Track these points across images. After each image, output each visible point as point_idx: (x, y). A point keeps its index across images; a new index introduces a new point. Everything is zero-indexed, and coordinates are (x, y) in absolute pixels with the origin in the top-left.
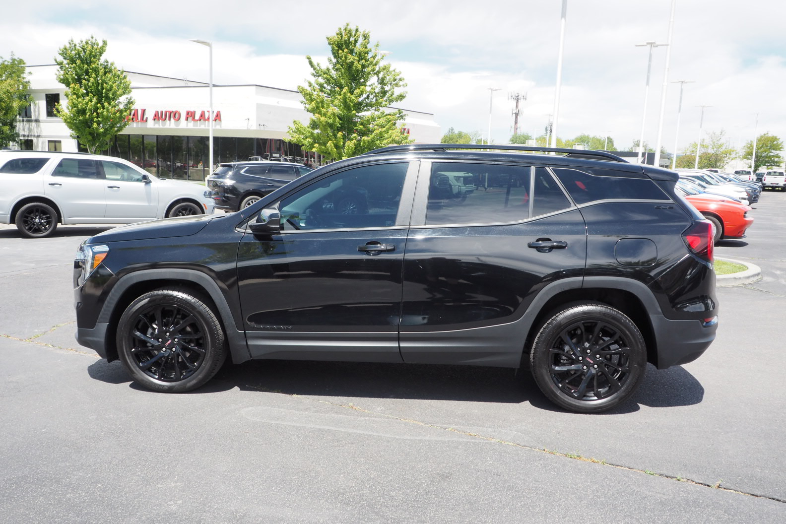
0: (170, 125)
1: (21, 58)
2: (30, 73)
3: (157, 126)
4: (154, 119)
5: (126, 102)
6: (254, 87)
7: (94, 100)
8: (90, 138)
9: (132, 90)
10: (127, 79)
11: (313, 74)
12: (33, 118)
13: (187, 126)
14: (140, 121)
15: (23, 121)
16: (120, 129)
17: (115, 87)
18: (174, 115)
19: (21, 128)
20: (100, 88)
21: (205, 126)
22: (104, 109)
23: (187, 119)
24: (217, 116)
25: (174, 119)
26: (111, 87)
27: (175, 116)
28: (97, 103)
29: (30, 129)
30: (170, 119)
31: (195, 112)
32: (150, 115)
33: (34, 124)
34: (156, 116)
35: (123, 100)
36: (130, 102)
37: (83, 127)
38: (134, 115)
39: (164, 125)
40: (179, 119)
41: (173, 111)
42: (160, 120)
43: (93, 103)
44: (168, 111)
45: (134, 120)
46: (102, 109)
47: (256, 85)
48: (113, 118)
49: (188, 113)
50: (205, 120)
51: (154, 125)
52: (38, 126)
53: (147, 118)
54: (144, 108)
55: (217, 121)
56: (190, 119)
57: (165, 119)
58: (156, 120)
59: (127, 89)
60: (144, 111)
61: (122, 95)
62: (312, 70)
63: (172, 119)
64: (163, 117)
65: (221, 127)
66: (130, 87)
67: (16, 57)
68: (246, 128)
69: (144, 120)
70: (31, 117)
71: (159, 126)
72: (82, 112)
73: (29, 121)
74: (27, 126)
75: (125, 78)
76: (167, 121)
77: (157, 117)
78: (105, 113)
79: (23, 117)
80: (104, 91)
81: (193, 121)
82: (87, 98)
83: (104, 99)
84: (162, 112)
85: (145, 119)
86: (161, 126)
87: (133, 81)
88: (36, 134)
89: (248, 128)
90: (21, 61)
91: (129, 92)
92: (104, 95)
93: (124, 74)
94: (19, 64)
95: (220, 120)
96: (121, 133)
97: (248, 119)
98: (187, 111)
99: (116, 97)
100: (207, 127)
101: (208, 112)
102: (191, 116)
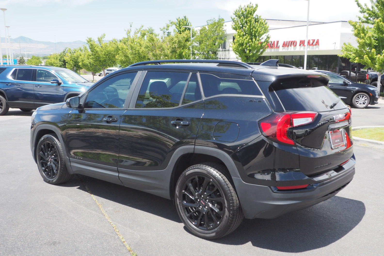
0: (291, 49)
1: (223, 18)
2: (226, 25)
3: (284, 50)
4: (283, 46)
5: (266, 37)
6: (341, 23)
7: (248, 38)
8: (245, 58)
9: (270, 31)
11: (361, 12)
12: (227, 49)
13: (300, 49)
14: (276, 48)
15: (223, 51)
16: (262, 53)
18: (293, 43)
19: (222, 55)
20: (252, 31)
21: (310, 49)
22: (252, 42)
23: (300, 45)
24: (317, 42)
25: (293, 46)
26: (257, 30)
27: (294, 44)
28: (249, 39)
29: (225, 55)
30: (291, 46)
31: (304, 40)
32: (281, 44)
33: (227, 52)
34: (284, 44)
36: (268, 38)
37: (242, 53)
38: (273, 45)
39: (288, 49)
40: (296, 45)
41: (293, 41)
42: (286, 47)
43: (247, 39)
44: (290, 41)
45: (273, 47)
46: (251, 43)
47: (342, 21)
48: (257, 47)
49: (301, 42)
50: (310, 45)
51: (283, 50)
52: (229, 53)
53: (279, 46)
54: (278, 40)
55: (317, 45)
56: (302, 45)
57: (289, 46)
58: (284, 47)
60: (278, 42)
61: (263, 34)
62: (359, 9)
63: (292, 46)
64: (288, 45)
65: (319, 49)
66: (268, 29)
67: (220, 18)
68: (333, 49)
69: (278, 47)
70: (226, 49)
71: (285, 50)
72: (242, 45)
73: (225, 51)
74: (224, 54)
75: (266, 24)
76: (290, 47)
77: (285, 45)
78: (253, 45)
79: (223, 49)
80: (253, 32)
82: (245, 37)
83: (253, 37)
84: (287, 42)
85: (278, 46)
86: (286, 50)
87: (270, 25)
88: (228, 58)
89: (334, 48)
90: (223, 20)
91: (268, 32)
92: (253, 34)
93: (266, 22)
94: (221, 21)
95: (318, 45)
96: (262, 55)
97: (335, 43)
98: (300, 41)
99: (260, 35)
100: (311, 50)
101: (312, 40)
102: (302, 43)
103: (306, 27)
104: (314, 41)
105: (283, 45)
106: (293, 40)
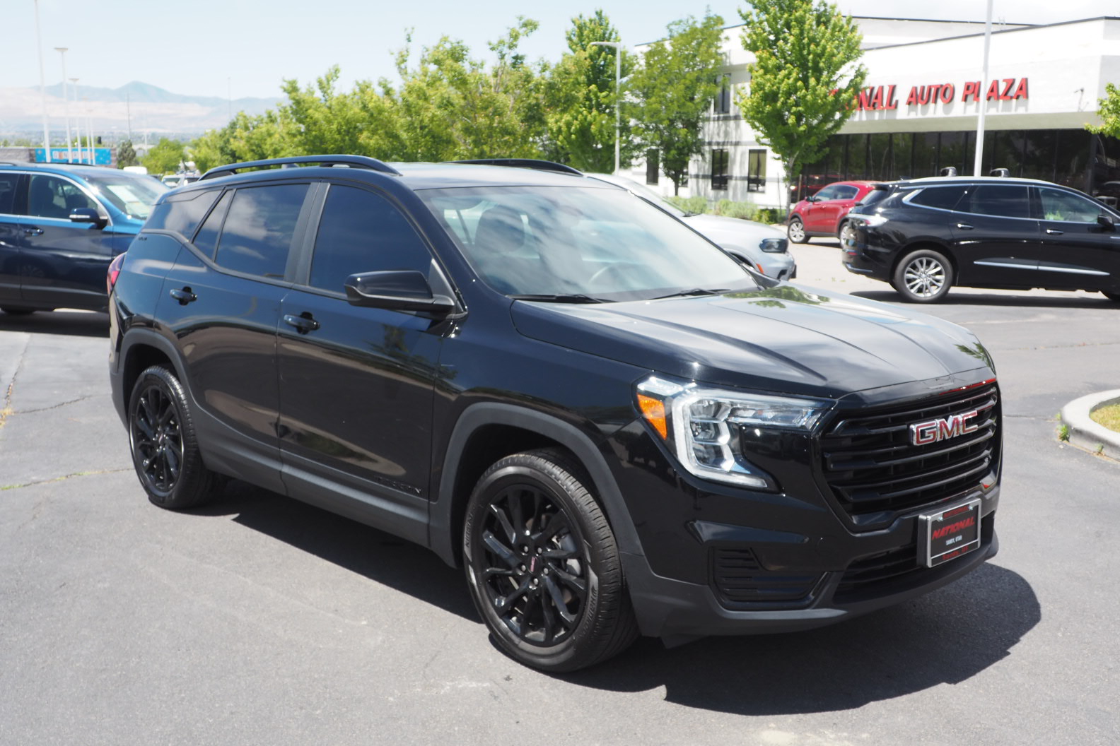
0: (935, 113)
1: (718, 15)
2: (727, 38)
3: (913, 116)
4: (909, 103)
5: (852, 74)
6: (1102, 22)
7: (794, 75)
8: (784, 142)
9: (866, 53)
10: (857, 34)
12: (732, 113)
13: (965, 112)
14: (886, 107)
15: (718, 119)
16: (838, 124)
17: (831, 50)
18: (943, 93)
19: (716, 132)
20: (805, 52)
21: (997, 111)
22: (807, 89)
23: (965, 99)
24: (1021, 88)
25: (943, 101)
26: (824, 48)
27: (944, 95)
28: (797, 80)
29: (726, 134)
30: (935, 102)
31: (979, 83)
32: (902, 96)
33: (732, 123)
34: (911, 96)
35: (847, 70)
36: (861, 75)
37: (773, 125)
38: (876, 98)
39: (924, 112)
40: (952, 99)
41: (942, 86)
42: (920, 105)
43: (791, 81)
44: (933, 86)
45: (876, 106)
46: (804, 91)
47: (1107, 18)
48: (822, 106)
49: (968, 87)
50: (998, 98)
51: (909, 114)
52: (738, 126)
53: (897, 102)
54: (893, 84)
55: (1021, 98)
56: (970, 98)
57: (927, 102)
58: (912, 105)
60: (893, 89)
61: (844, 63)
63: (939, 101)
64: (925, 97)
65: (1026, 110)
66: (861, 47)
67: (712, 14)
68: (1075, 110)
69: (892, 105)
70: (728, 112)
71: (917, 114)
72: (771, 97)
73: (726, 119)
74: (723, 128)
75: (853, 29)
76: (931, 105)
77: (917, 97)
78: (809, 97)
79: (719, 113)
80: (811, 57)
81: (975, 102)
82: (783, 73)
83: (810, 71)
84: (923, 88)
85: (894, 102)
86: (920, 116)
87: (867, 35)
88: (734, 140)
89: (1079, 108)
90: (719, 20)
91: (858, 56)
92: (810, 64)
93: (854, 22)
94: (714, 25)
95: (1027, 96)
96: (839, 132)
97: (1082, 90)
98: (966, 83)
99: (834, 67)
100: (1000, 113)
101: (1004, 80)
102: (973, 92)
103: (982, 38)
104: (1011, 83)
105: (911, 100)
106: (944, 83)
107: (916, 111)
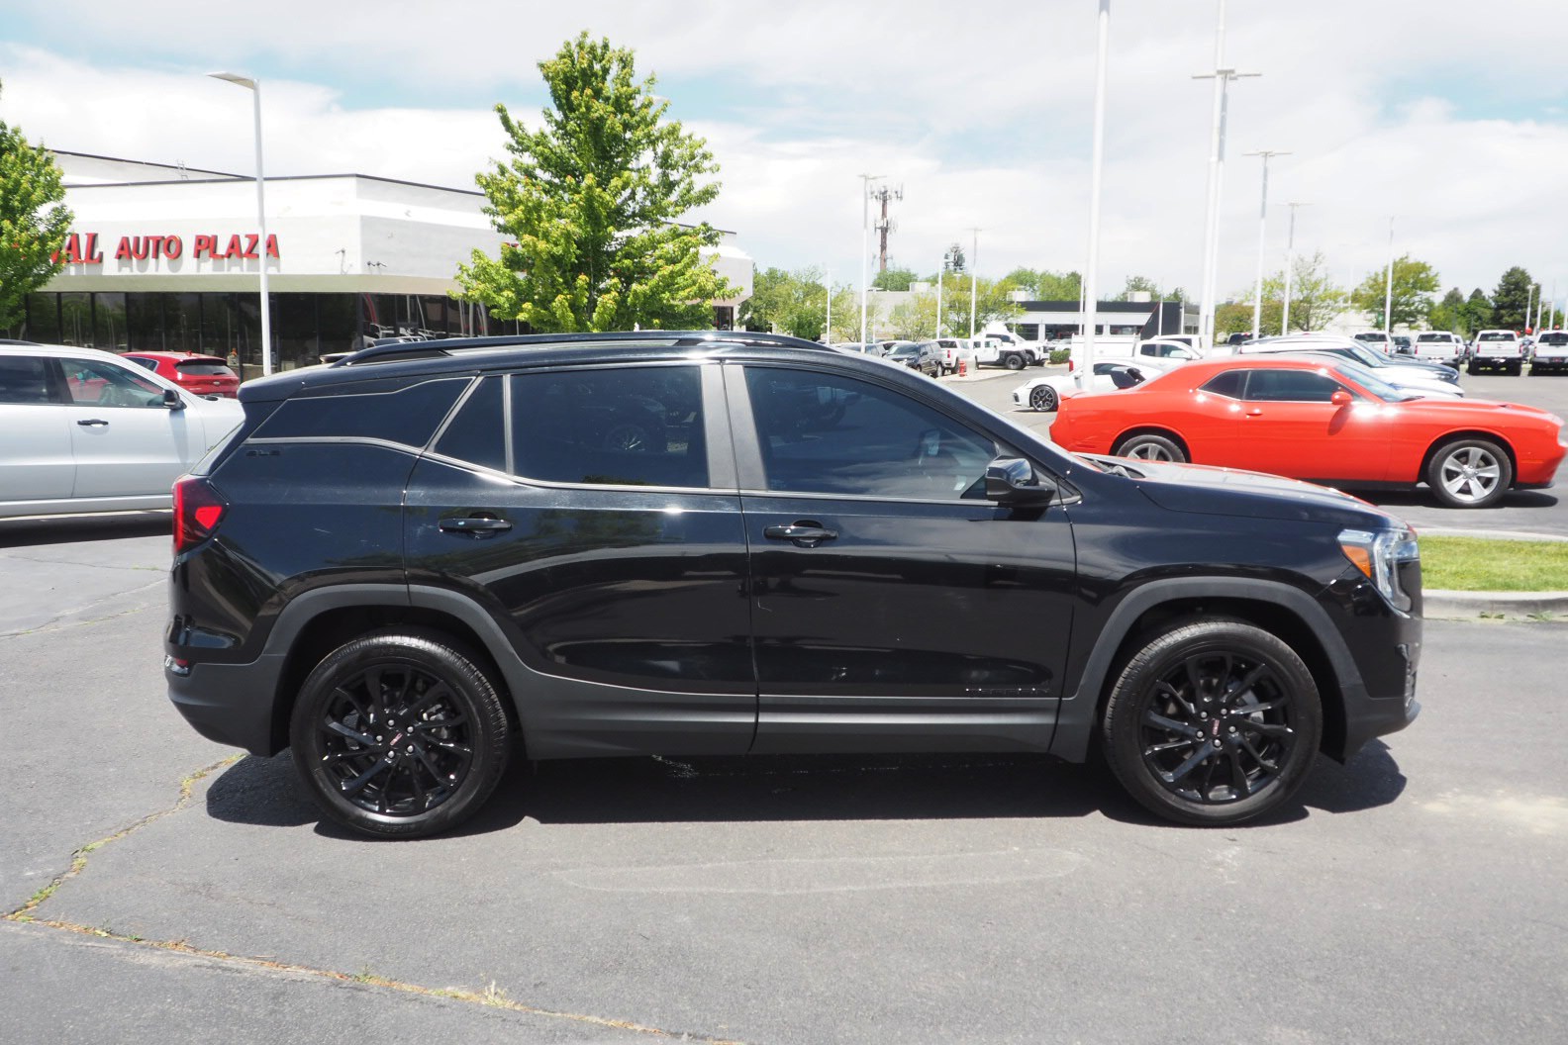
0: (157, 270)
3: (126, 271)
4: (119, 257)
5: (52, 217)
6: (353, 180)
10: (54, 166)
11: (511, 148)
13: (199, 270)
14: (86, 261)
16: (41, 280)
17: (25, 185)
18: (168, 246)
21: (242, 270)
23: (197, 254)
24: (269, 246)
25: (167, 256)
27: (168, 249)
30: (156, 256)
31: (215, 238)
32: (108, 247)
34: (122, 248)
35: (44, 211)
38: (73, 248)
39: (142, 269)
40: (179, 254)
41: (163, 238)
42: (134, 259)
44: (152, 238)
45: (74, 258)
47: (357, 176)
48: (23, 256)
49: (199, 240)
50: (241, 256)
51: (120, 270)
53: (101, 254)
54: (94, 231)
55: (270, 256)
56: (205, 254)
57: (146, 255)
58: (123, 259)
59: (53, 190)
60: (93, 239)
61: (42, 202)
62: (507, 137)
63: (162, 255)
64: (141, 252)
65: (279, 271)
66: (61, 183)
68: (338, 273)
69: (94, 258)
71: (132, 271)
76: (151, 260)
77: (126, 251)
81: (211, 259)
84: (137, 239)
85: (96, 255)
86: (136, 272)
89: (342, 270)
91: (62, 193)
95: (280, 255)
96: (42, 289)
97: (343, 252)
98: (197, 237)
100: (245, 273)
101: (247, 236)
102: (208, 247)
104: (254, 240)
105: (122, 253)
106: (166, 235)
107: (131, 267)
